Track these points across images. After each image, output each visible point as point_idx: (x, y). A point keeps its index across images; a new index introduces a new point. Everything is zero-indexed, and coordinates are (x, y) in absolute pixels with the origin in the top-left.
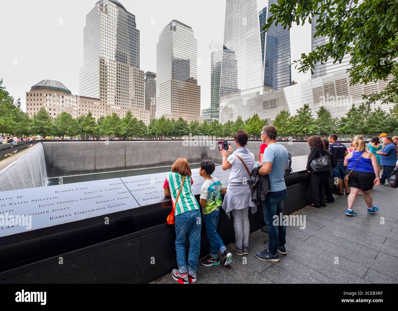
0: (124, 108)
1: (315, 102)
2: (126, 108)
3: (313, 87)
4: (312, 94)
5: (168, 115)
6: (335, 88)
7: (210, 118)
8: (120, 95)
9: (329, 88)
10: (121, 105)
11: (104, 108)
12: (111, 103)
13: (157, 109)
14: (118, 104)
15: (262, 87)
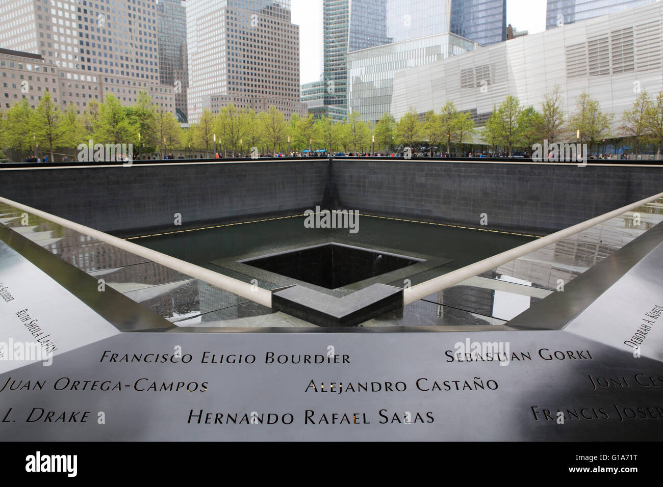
0: (109, 80)
1: (569, 75)
2: (112, 81)
3: (568, 44)
4: (564, 58)
5: (220, 99)
6: (610, 47)
7: (322, 105)
8: (88, 44)
9: (599, 46)
10: (98, 72)
11: (54, 81)
12: (64, 64)
13: (190, 83)
14: (89, 68)
15: (446, 36)
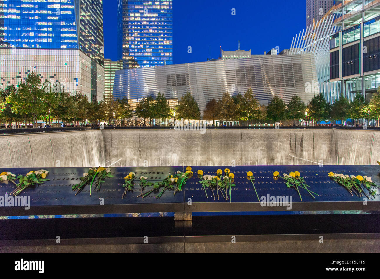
15: (77, 51)
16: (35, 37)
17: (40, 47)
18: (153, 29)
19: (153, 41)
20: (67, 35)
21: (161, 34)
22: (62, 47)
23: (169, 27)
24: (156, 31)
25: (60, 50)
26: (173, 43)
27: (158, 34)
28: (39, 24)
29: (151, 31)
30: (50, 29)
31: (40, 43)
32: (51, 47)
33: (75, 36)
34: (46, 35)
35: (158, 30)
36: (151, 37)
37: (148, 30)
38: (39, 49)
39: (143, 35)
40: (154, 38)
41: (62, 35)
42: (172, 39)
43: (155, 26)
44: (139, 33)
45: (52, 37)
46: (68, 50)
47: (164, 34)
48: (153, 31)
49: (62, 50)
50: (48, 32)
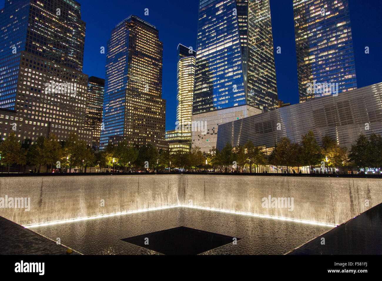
1: (317, 126)
3: (313, 109)
15: (245, 106)
16: (218, 101)
17: (221, 108)
18: (330, 67)
19: (332, 79)
20: (239, 95)
21: (340, 69)
22: (235, 105)
23: (350, 59)
24: (335, 68)
25: (233, 108)
26: (356, 75)
27: (337, 70)
28: (220, 90)
29: (328, 69)
30: (227, 93)
31: (220, 105)
32: (227, 107)
33: (243, 94)
34: (224, 98)
35: (336, 66)
36: (328, 76)
37: (325, 68)
38: (220, 109)
39: (320, 75)
40: (333, 75)
41: (235, 96)
42: (354, 71)
43: (333, 62)
44: (314, 75)
45: (228, 99)
46: (239, 107)
47: (344, 68)
48: (331, 69)
49: (235, 108)
50: (225, 96)
